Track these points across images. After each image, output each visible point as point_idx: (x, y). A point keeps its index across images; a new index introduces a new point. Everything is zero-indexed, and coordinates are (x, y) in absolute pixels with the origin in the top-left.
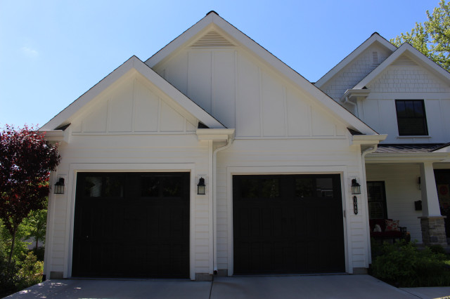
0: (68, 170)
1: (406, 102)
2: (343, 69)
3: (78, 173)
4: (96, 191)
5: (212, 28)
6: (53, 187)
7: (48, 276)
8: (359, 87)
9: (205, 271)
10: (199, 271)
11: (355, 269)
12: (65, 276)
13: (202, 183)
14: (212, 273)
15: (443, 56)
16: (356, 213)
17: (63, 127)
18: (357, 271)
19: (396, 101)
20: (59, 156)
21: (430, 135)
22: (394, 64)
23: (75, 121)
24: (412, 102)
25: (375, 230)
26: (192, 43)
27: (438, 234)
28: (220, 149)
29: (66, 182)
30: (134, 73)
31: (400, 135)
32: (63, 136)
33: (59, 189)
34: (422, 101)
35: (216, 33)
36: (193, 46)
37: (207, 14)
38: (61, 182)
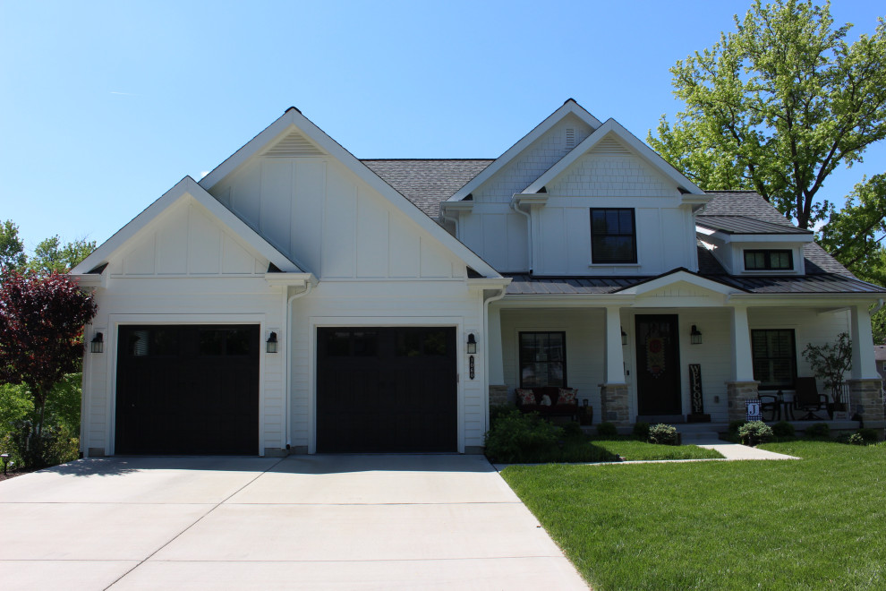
0: (107, 323)
1: (608, 212)
2: (516, 157)
3: (120, 327)
4: (141, 348)
5: (293, 129)
6: (89, 344)
7: (86, 453)
8: (532, 190)
9: (277, 445)
10: (269, 445)
11: (467, 448)
12: (107, 453)
13: (273, 338)
14: (284, 447)
15: (759, 100)
16: (472, 378)
17: (99, 270)
18: (470, 450)
19: (592, 210)
20: (96, 306)
21: (639, 263)
22: (592, 151)
23: (114, 260)
24: (616, 212)
25: (542, 403)
26: (266, 151)
27: (619, 409)
28: (297, 296)
29: (104, 337)
30: (187, 198)
31: (593, 262)
32: (100, 281)
33: (97, 347)
34: (632, 210)
35: (300, 136)
36: (268, 154)
37: (286, 112)
38: (98, 338)
